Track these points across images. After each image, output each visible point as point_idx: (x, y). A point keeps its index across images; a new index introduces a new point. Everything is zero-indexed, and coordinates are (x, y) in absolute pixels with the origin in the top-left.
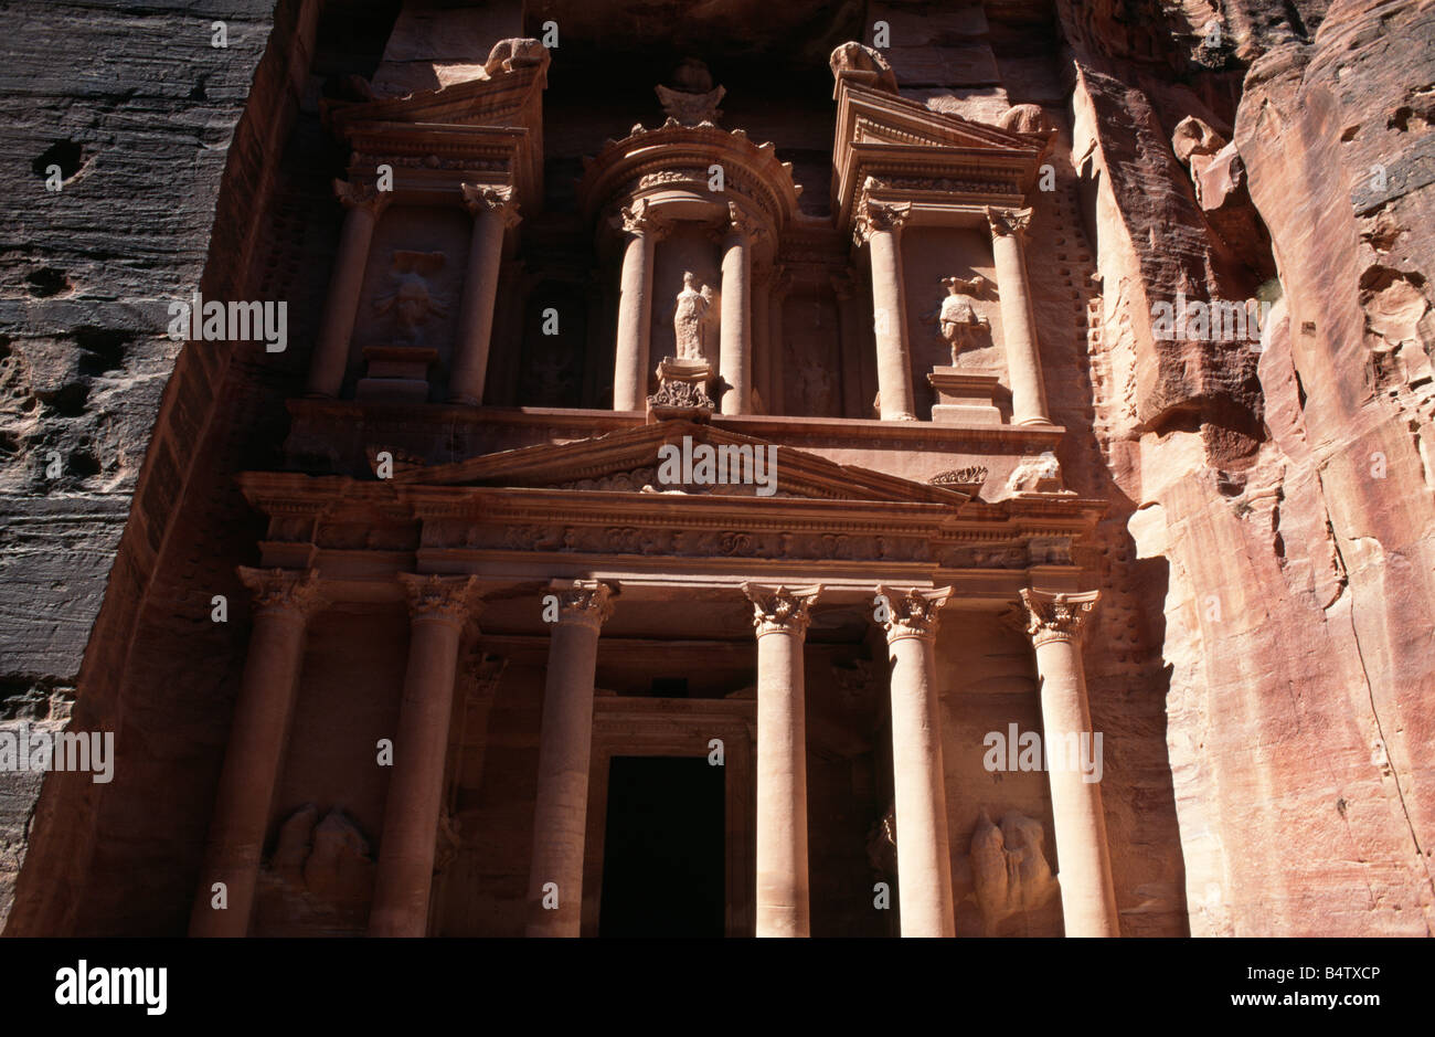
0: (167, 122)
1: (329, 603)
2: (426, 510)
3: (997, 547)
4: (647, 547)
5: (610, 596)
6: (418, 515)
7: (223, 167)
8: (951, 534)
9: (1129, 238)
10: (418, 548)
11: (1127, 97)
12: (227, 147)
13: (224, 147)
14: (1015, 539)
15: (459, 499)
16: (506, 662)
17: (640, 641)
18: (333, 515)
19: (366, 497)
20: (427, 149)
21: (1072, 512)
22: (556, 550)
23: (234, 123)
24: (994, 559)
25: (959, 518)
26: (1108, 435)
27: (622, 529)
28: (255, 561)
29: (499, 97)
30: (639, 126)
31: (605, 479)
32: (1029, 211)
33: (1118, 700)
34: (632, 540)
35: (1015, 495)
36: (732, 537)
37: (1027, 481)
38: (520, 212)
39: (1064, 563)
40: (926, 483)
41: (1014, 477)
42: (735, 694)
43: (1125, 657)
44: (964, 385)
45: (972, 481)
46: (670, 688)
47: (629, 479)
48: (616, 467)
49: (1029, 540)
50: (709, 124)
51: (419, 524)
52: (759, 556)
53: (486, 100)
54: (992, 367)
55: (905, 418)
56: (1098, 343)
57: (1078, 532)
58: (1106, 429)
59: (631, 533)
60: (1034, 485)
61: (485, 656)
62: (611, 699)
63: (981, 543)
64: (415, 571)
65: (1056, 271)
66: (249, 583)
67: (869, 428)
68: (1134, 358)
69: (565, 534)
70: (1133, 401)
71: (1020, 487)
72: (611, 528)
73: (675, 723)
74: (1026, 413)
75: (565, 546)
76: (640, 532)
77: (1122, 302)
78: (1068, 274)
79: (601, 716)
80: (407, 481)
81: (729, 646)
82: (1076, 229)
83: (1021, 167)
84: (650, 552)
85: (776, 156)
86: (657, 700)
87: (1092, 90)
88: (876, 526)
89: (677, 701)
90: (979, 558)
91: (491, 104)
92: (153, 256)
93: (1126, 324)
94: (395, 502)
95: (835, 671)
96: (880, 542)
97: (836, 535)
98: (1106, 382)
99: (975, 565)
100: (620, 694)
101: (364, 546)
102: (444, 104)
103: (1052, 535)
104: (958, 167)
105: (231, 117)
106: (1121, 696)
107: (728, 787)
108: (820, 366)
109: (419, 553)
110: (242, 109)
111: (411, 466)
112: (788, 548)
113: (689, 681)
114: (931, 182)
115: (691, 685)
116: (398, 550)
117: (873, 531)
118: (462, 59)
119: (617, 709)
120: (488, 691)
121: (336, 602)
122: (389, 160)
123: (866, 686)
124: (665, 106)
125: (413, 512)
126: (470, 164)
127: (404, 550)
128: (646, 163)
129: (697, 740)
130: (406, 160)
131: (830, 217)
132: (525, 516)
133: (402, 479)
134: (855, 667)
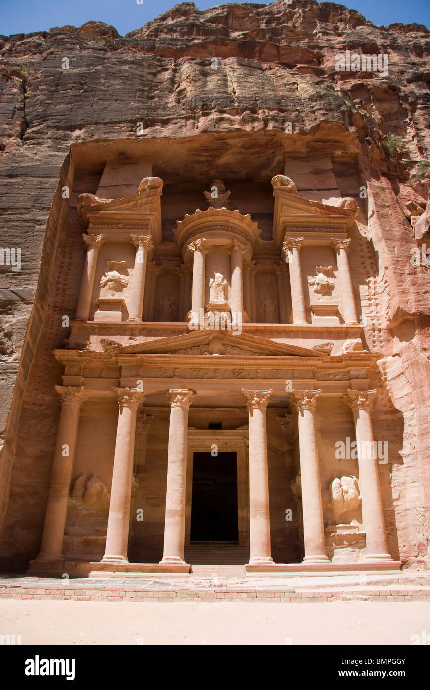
0: (22, 218)
1: (88, 398)
2: (123, 363)
3: (338, 372)
4: (205, 376)
5: (192, 395)
6: (119, 364)
7: (44, 235)
8: (320, 368)
9: (387, 251)
10: (120, 377)
11: (386, 192)
12: (45, 227)
13: (44, 227)
14: (345, 370)
15: (135, 359)
16: (153, 417)
17: (203, 408)
18: (88, 365)
19: (100, 358)
20: (118, 221)
21: (366, 359)
22: (172, 378)
23: (48, 217)
24: (337, 377)
25: (323, 362)
26: (380, 327)
27: (197, 369)
28: (61, 383)
29: (144, 200)
30: (198, 210)
31: (189, 349)
32: (349, 240)
33: (384, 430)
34: (200, 373)
35: (345, 352)
36: (238, 371)
37: (349, 347)
38: (153, 244)
39: (363, 378)
40: (310, 349)
41: (345, 345)
42: (240, 428)
43: (387, 413)
44: (325, 309)
45: (328, 348)
46: (215, 426)
47: (198, 350)
48: (193, 345)
49: (350, 370)
50: (225, 208)
51: (120, 368)
52: (248, 379)
53: (139, 201)
54: (336, 301)
55: (303, 323)
56: (376, 291)
57: (369, 366)
58: (380, 324)
59: (199, 371)
60: (352, 348)
61: (145, 415)
62: (193, 431)
63: (332, 371)
64: (119, 387)
65: (360, 262)
66: (59, 392)
67: (289, 327)
68: (389, 298)
69: (175, 371)
70: (389, 314)
71: (346, 349)
72: (192, 368)
73: (217, 439)
74: (349, 319)
75: (175, 376)
76: (203, 370)
77: (385, 276)
78: (364, 263)
79: (190, 437)
80: (116, 352)
81: (237, 410)
82: (367, 245)
83: (346, 222)
84: (207, 378)
85: (251, 219)
86: (210, 431)
87: (372, 191)
88: (292, 366)
89: (219, 431)
90: (331, 377)
91: (141, 203)
93: (387, 284)
94: (111, 360)
95: (278, 418)
96: (294, 372)
97: (277, 370)
98: (379, 306)
99: (330, 380)
100: (196, 429)
101: (100, 377)
102: (124, 203)
103: (359, 368)
104: (321, 223)
105: (46, 215)
106: (385, 428)
107: (238, 464)
108: (270, 299)
109: (121, 379)
110: (50, 212)
112: (259, 375)
113: (223, 424)
114: (311, 229)
115: (223, 425)
116: (113, 378)
117: (291, 368)
118: (129, 185)
119: (196, 434)
120: (146, 428)
121: (90, 398)
122: (103, 226)
123: (290, 424)
124: (207, 199)
125: (118, 363)
126: (134, 227)
127: (115, 378)
128: (201, 224)
129: (226, 446)
130: (109, 226)
131: (273, 241)
132: (160, 364)
133: (114, 351)
134: (285, 417)
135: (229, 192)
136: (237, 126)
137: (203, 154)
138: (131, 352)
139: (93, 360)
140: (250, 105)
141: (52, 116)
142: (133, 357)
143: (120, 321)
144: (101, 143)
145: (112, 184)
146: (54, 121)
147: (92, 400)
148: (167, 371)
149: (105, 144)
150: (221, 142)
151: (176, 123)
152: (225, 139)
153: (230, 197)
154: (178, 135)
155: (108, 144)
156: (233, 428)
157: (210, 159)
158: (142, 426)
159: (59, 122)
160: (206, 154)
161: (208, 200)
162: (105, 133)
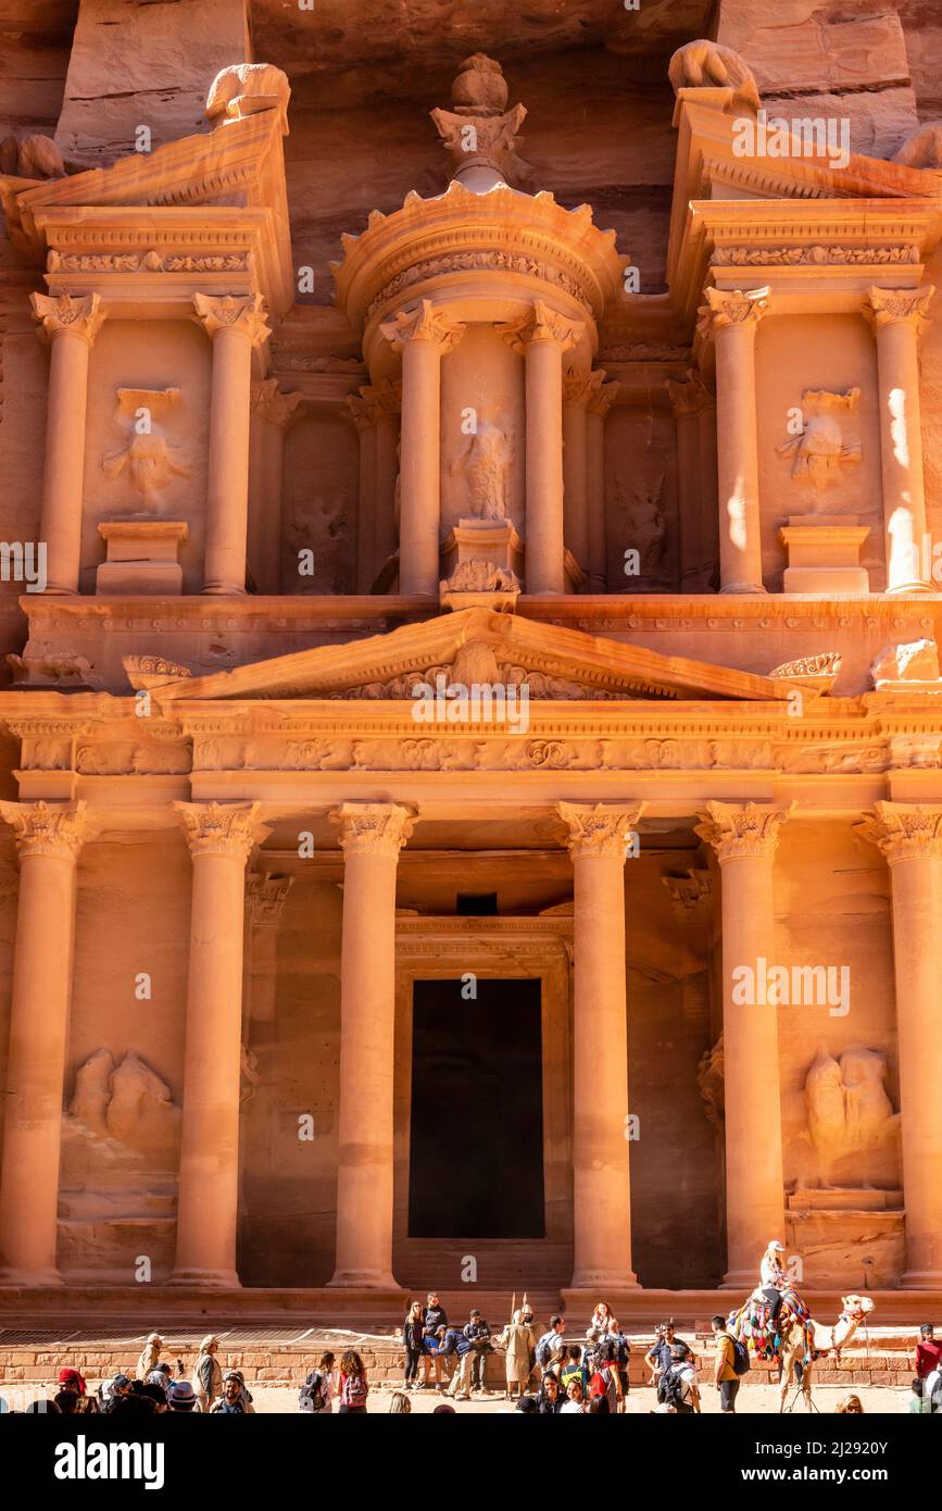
1: (96, 834)
2: (196, 727)
3: (852, 747)
4: (446, 763)
5: (408, 819)
6: (186, 732)
8: (794, 732)
10: (191, 771)
14: (874, 738)
15: (232, 713)
16: (292, 881)
17: (442, 852)
18: (91, 735)
19: (129, 715)
20: (144, 242)
22: (344, 769)
25: (805, 717)
27: (418, 740)
28: (12, 794)
30: (414, 194)
32: (926, 290)
34: (430, 753)
36: (543, 747)
37: (894, 666)
39: (930, 766)
46: (476, 905)
48: (409, 666)
49: (892, 739)
51: (190, 742)
52: (574, 769)
53: (211, 164)
59: (428, 745)
60: (901, 672)
61: (268, 875)
62: (413, 919)
63: (833, 743)
64: (189, 799)
66: (9, 820)
69: (354, 748)
71: (884, 675)
72: (405, 740)
73: (484, 944)
75: (354, 764)
76: (438, 744)
79: (404, 938)
80: (172, 696)
83: (923, 222)
85: (593, 223)
86: (463, 919)
88: (708, 729)
89: (487, 920)
90: (830, 761)
91: (219, 168)
95: (665, 881)
96: (713, 747)
97: (663, 740)
99: (824, 771)
100: (421, 914)
101: (131, 772)
102: (159, 173)
103: (917, 733)
109: (192, 777)
111: (175, 678)
112: (607, 757)
113: (499, 896)
114: (799, 251)
115: (502, 900)
116: (168, 773)
117: (705, 735)
118: (171, 91)
119: (421, 929)
120: (273, 912)
121: (104, 832)
122: (97, 261)
123: (701, 898)
124: (446, 140)
125: (181, 728)
126: (201, 262)
127: (176, 774)
128: (424, 245)
129: (509, 960)
130: (118, 260)
131: (666, 295)
132: (307, 729)
133: (166, 693)
134: (688, 877)
135: (522, 111)
138: (218, 694)
139: (105, 719)
142: (226, 708)
145: (112, 90)
147: (109, 838)
148: (331, 748)
153: (525, 128)
156: (530, 908)
158: (262, 907)
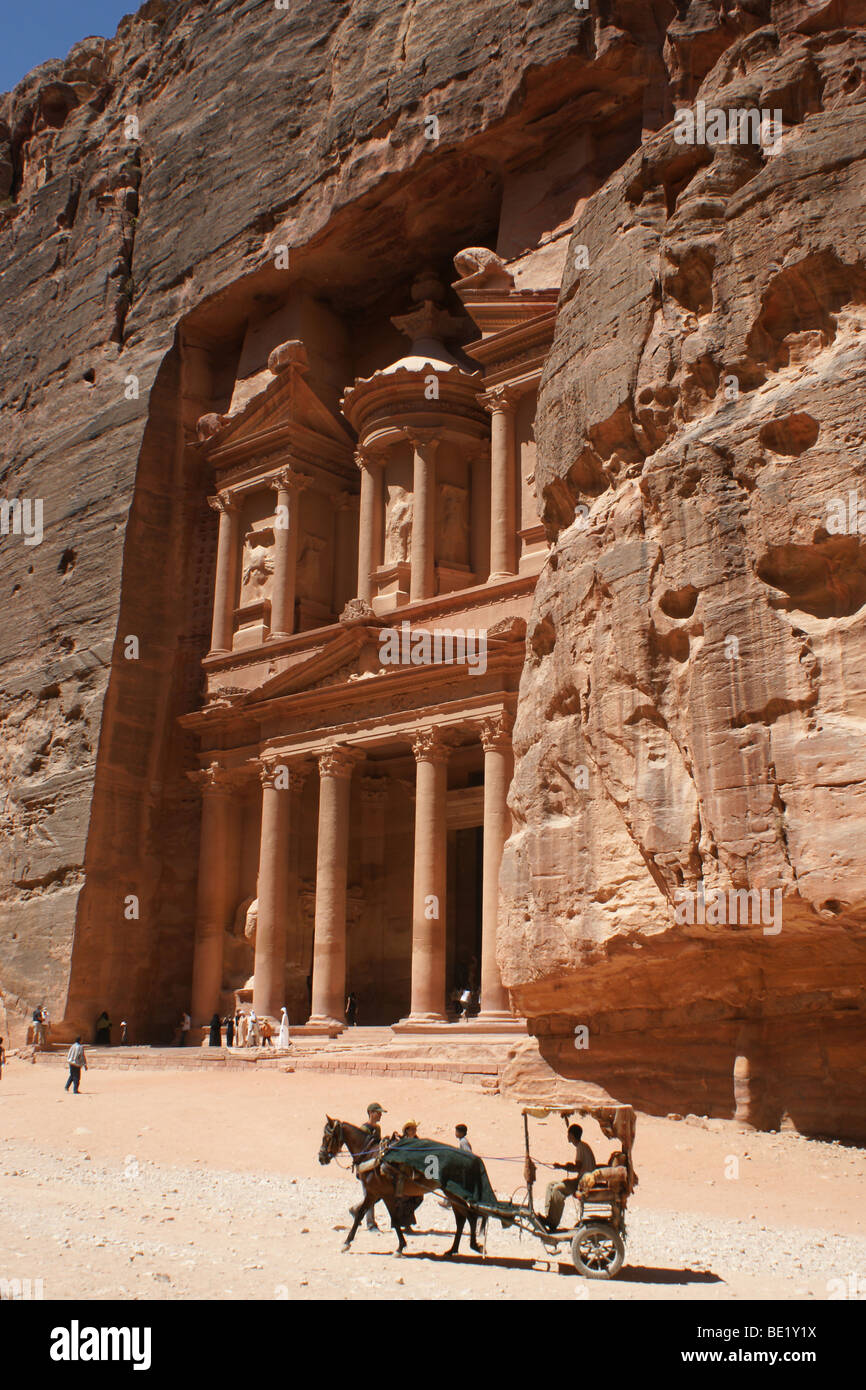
0: (102, 518)
4: (357, 717)
6: (256, 721)
7: (124, 540)
8: (512, 666)
10: (259, 741)
13: (125, 525)
20: (249, 454)
22: (316, 729)
23: (129, 505)
31: (335, 674)
36: (398, 699)
45: (506, 629)
48: (340, 665)
52: (411, 709)
53: (270, 403)
55: (504, 576)
59: (350, 709)
66: (192, 780)
69: (321, 716)
75: (320, 724)
76: (355, 707)
84: (360, 718)
91: (274, 404)
92: (100, 614)
101: (242, 745)
105: (128, 500)
110: (132, 493)
114: (523, 354)
122: (232, 470)
126: (270, 457)
130: (240, 467)
136: (382, 171)
137: (370, 240)
140: (407, 97)
141: (157, 264)
142: (264, 705)
143: (261, 643)
144: (215, 299)
146: (159, 274)
149: (222, 297)
150: (375, 211)
151: (309, 200)
152: (380, 203)
154: (310, 232)
155: (224, 296)
157: (392, 239)
159: (162, 277)
160: (376, 237)
161: (404, 333)
162: (216, 276)
